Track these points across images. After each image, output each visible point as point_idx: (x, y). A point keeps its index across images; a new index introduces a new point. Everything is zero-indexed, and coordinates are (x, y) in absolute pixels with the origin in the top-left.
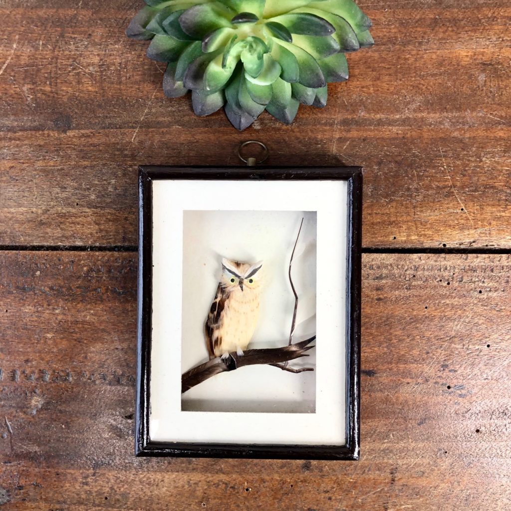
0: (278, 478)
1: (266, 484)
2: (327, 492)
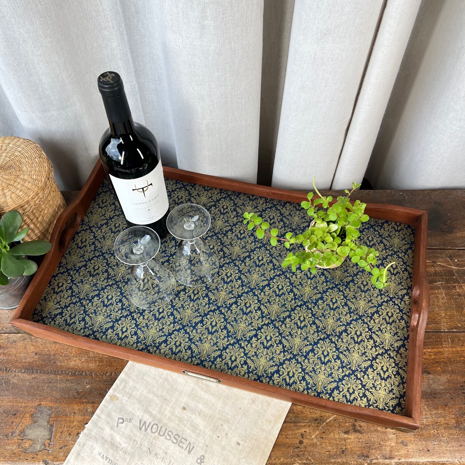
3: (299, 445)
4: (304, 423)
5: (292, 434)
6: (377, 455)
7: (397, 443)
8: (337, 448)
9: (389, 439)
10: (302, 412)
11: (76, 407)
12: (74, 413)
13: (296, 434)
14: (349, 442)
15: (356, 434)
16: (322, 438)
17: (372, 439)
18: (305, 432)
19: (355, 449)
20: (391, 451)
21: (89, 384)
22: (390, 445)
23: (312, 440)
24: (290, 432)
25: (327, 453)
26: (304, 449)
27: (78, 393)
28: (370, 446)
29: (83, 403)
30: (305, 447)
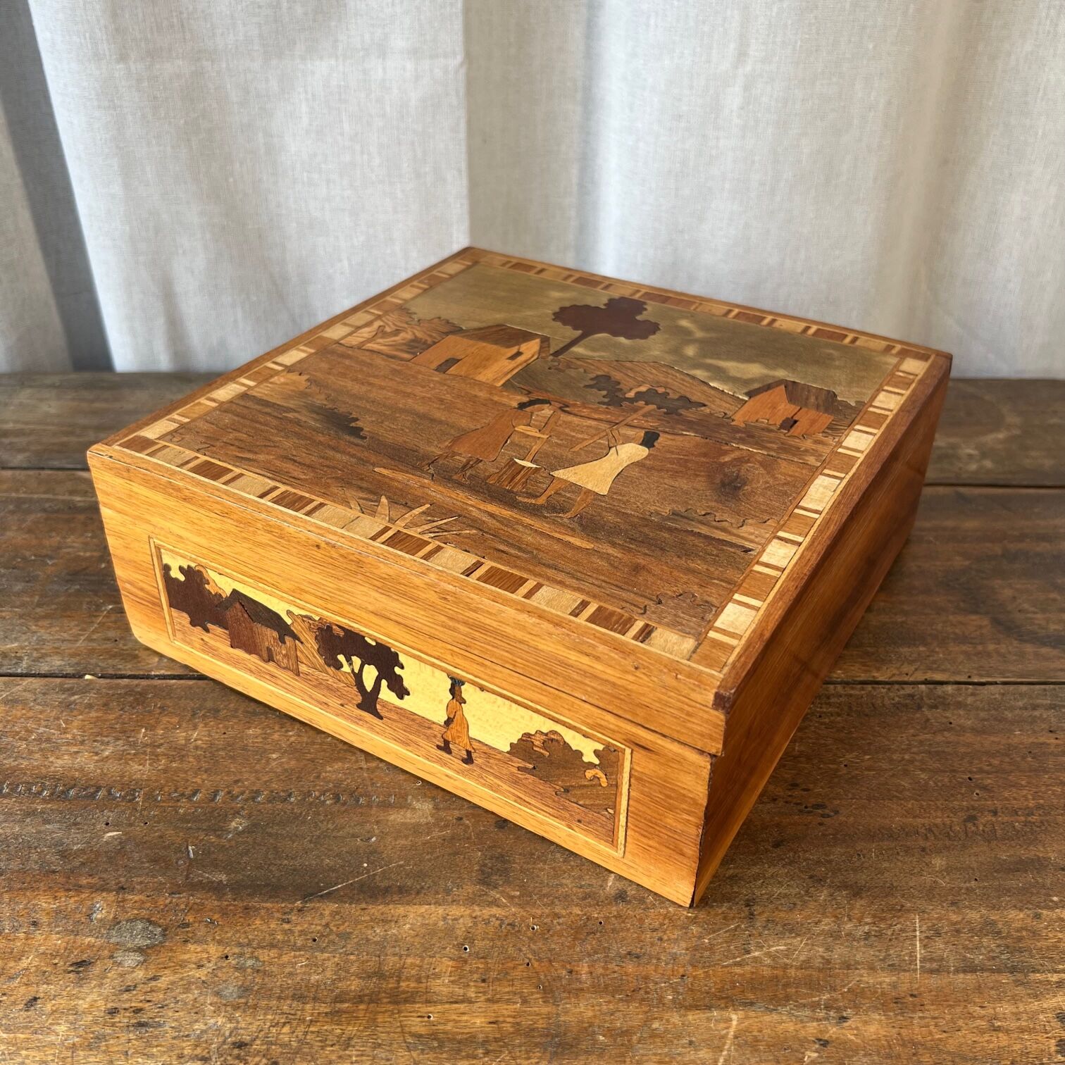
0: (580, 913)
1: (561, 921)
2: (654, 930)
5: (1017, 1016)
10: (1035, 934)
11: (45, 903)
12: (35, 924)
13: (1033, 1016)
21: (117, 826)
24: (1005, 1008)
27: (64, 855)
29: (79, 888)
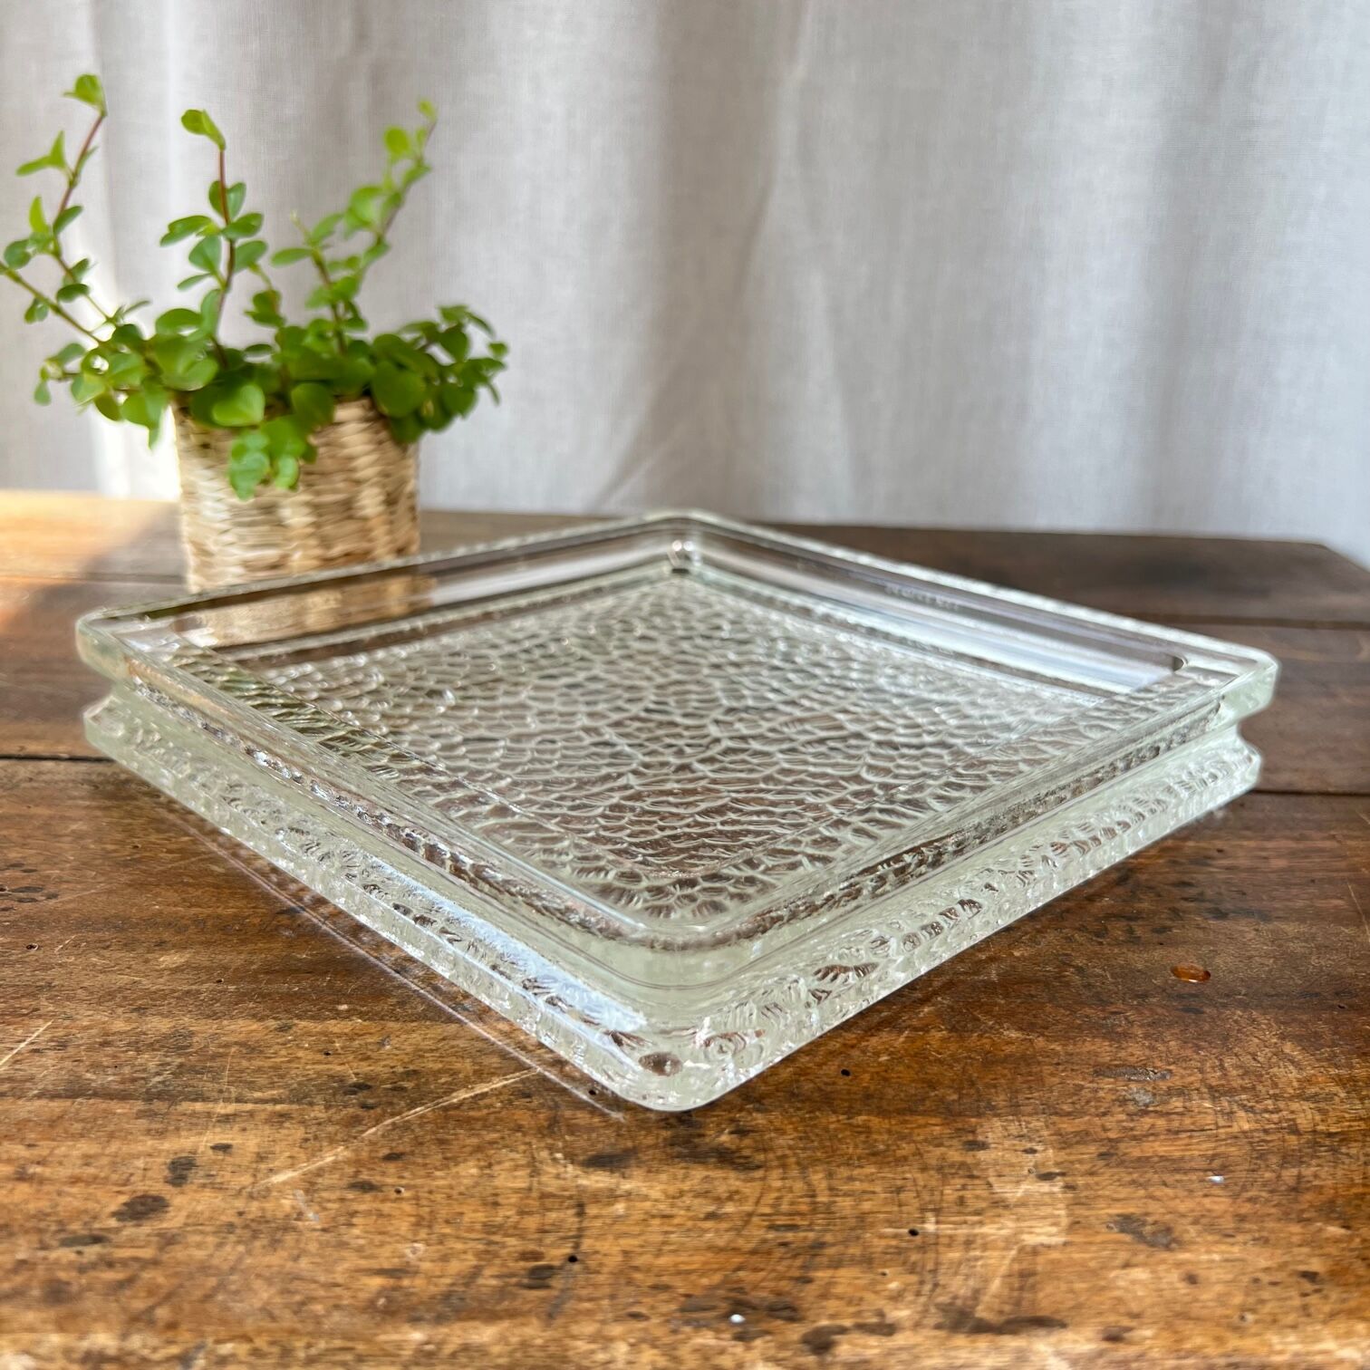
3: (113, 1223)
4: (238, 1100)
6: (881, 1303)
7: (1075, 1225)
8: (487, 1255)
9: (1000, 1204)
14: (617, 1219)
15: (698, 1173)
16: (366, 1187)
17: (845, 1204)
18: (225, 1148)
19: (663, 1261)
20: (1024, 1275)
22: (1008, 1243)
23: (266, 1193)
25: (377, 1282)
26: (147, 1253)
28: (822, 1245)
30: (168, 1240)
